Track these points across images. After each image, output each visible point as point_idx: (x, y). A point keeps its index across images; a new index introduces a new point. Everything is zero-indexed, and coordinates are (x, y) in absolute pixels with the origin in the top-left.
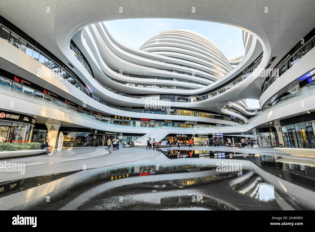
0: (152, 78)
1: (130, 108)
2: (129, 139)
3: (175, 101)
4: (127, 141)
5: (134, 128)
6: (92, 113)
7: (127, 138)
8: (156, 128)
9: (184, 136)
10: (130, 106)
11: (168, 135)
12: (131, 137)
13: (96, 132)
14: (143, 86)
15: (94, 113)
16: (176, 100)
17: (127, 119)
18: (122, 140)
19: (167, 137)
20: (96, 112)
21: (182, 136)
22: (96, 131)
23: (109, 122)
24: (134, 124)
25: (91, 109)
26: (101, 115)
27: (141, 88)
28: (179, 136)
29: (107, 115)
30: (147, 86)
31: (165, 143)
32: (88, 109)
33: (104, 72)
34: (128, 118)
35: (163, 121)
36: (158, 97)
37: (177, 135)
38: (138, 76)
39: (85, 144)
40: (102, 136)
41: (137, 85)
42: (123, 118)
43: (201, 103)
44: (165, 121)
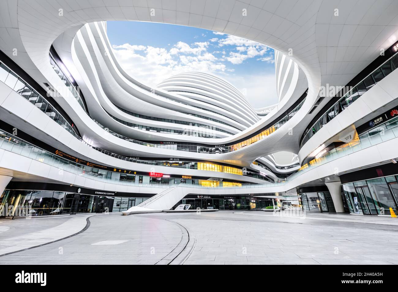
0: (168, 122)
1: (137, 158)
2: (131, 201)
3: (196, 152)
4: (127, 205)
5: (140, 185)
6: (78, 162)
7: (129, 200)
8: (170, 187)
9: (207, 197)
10: (137, 156)
11: (186, 196)
12: (135, 199)
13: (79, 191)
14: (156, 131)
15: (81, 163)
16: (198, 151)
17: (131, 173)
18: (121, 204)
19: (185, 199)
20: (85, 161)
21: (204, 197)
22: (80, 189)
23: (104, 176)
24: (141, 180)
25: (78, 157)
26: (93, 166)
27: (153, 134)
28: (201, 198)
29: (102, 167)
30: (161, 132)
31: (182, 208)
32: (72, 156)
33: (104, 109)
34: (133, 172)
35: (180, 176)
36: (176, 146)
37: (198, 196)
38: (151, 118)
39: (58, 210)
40: (89, 197)
41: (148, 129)
42: (125, 171)
43: (228, 155)
44: (183, 177)
